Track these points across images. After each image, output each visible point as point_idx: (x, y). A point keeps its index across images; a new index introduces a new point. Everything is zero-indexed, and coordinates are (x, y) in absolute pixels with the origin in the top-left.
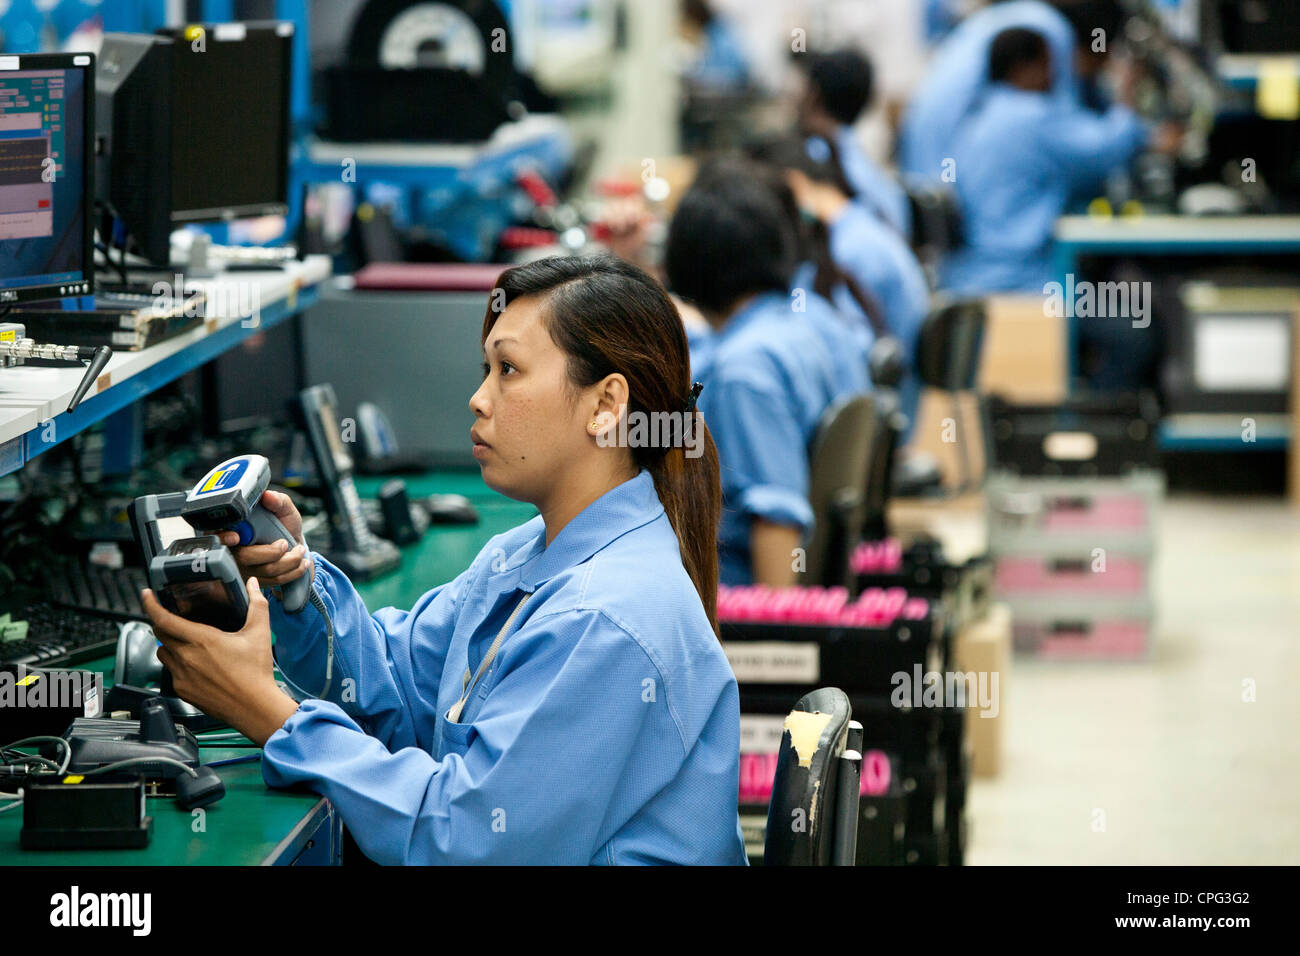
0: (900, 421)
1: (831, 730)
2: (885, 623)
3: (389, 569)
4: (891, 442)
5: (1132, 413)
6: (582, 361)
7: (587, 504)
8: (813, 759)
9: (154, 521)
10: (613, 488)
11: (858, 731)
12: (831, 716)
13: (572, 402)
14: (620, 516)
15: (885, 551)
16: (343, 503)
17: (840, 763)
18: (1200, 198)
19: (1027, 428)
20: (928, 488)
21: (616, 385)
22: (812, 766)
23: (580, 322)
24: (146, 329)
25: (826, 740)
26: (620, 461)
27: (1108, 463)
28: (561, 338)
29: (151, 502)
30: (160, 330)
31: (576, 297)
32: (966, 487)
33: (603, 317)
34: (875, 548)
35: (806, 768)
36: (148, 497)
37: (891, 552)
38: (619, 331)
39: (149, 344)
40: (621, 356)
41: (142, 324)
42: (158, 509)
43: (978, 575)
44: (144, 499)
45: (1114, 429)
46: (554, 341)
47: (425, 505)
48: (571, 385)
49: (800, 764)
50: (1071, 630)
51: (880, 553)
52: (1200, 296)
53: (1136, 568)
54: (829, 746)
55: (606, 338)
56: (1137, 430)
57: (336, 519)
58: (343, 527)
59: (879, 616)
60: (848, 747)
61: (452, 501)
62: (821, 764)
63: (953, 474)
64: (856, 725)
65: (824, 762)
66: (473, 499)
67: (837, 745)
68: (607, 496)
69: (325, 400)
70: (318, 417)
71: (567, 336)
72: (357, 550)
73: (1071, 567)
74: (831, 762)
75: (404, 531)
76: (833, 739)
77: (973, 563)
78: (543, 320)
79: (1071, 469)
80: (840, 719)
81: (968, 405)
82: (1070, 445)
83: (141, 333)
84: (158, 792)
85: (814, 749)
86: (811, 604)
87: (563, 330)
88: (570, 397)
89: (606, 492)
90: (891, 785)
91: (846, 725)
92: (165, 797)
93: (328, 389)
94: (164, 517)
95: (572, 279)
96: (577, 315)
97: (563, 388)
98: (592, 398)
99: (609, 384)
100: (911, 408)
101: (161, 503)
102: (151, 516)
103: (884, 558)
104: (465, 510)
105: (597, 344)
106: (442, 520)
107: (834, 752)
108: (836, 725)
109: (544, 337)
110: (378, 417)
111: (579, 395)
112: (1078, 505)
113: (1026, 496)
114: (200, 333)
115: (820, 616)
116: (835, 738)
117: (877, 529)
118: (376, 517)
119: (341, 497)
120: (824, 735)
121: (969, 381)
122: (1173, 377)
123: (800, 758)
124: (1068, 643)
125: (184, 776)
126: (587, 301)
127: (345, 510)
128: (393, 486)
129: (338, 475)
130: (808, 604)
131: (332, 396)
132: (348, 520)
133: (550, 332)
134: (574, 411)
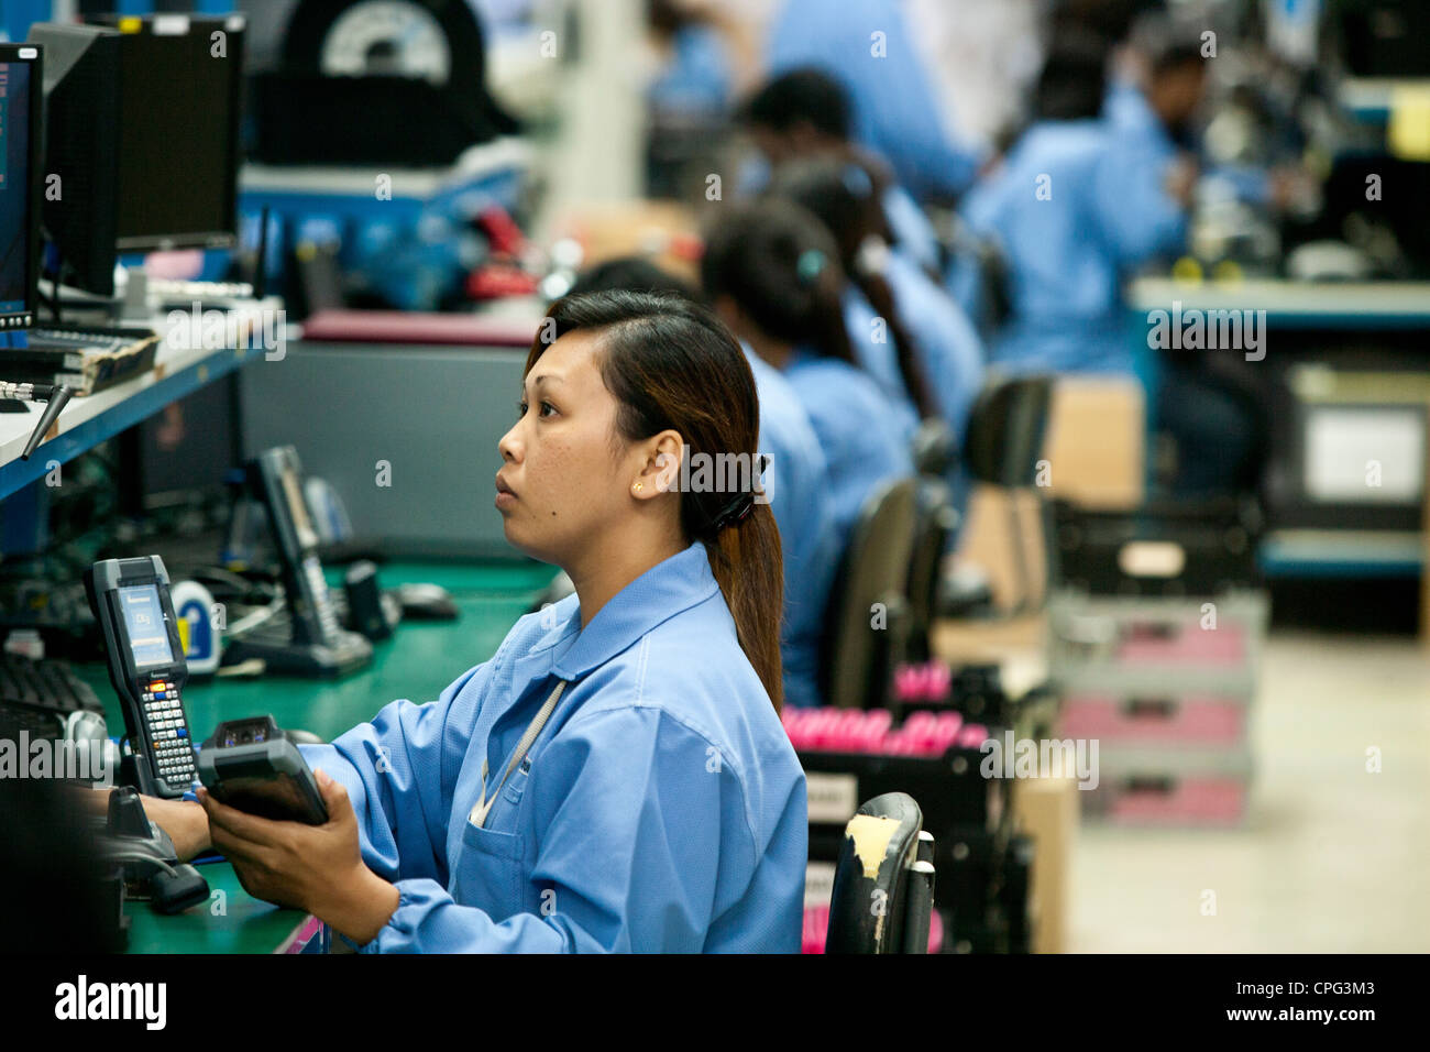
0: (949, 518)
1: (900, 838)
2: (938, 752)
3: (361, 666)
4: (937, 544)
5: (1226, 521)
6: (635, 411)
7: (632, 577)
8: (880, 869)
9: (115, 590)
10: (660, 562)
11: (928, 842)
12: (900, 822)
13: (618, 457)
14: (670, 593)
15: (929, 676)
16: (308, 586)
17: (909, 877)
18: (1314, 259)
19: (1099, 537)
20: (977, 607)
21: (670, 443)
22: (878, 877)
23: (639, 366)
24: (94, 371)
25: (895, 848)
26: (668, 531)
27: (1198, 581)
28: (613, 381)
29: (113, 568)
30: (110, 373)
31: (638, 337)
32: (1023, 609)
33: (664, 363)
34: (919, 670)
35: (872, 880)
36: (108, 561)
37: (938, 678)
38: (680, 382)
39: (96, 389)
40: (681, 412)
41: (91, 365)
42: (120, 576)
43: (1041, 710)
44: (104, 564)
45: (1207, 540)
46: (604, 383)
47: (396, 597)
48: (619, 438)
49: (866, 875)
50: (1150, 788)
51: (924, 678)
52: (1313, 382)
53: (1233, 712)
54: (898, 855)
55: (664, 387)
56: (1236, 542)
57: (299, 605)
58: (307, 615)
59: (929, 744)
60: (918, 859)
61: (426, 592)
62: (889, 875)
63: (1008, 592)
64: (926, 836)
65: (893, 873)
66: (453, 592)
67: (907, 854)
68: (656, 569)
69: (288, 464)
70: (280, 483)
71: (622, 382)
72: (323, 643)
73: (1149, 710)
74: (900, 874)
75: (374, 625)
76: (902, 848)
77: (1034, 695)
78: (596, 358)
79: (1153, 587)
80: (910, 826)
81: (1027, 507)
82: (1153, 558)
83: (89, 375)
84: (129, 894)
85: (881, 857)
86: (848, 729)
87: (618, 373)
88: (616, 450)
89: (652, 566)
90: (943, 945)
91: (916, 836)
92: (138, 900)
93: (291, 451)
94: (126, 586)
95: (636, 318)
96: (636, 357)
97: (609, 440)
98: (640, 455)
99: (662, 442)
100: (961, 504)
101: (123, 568)
102: (113, 585)
103: (929, 682)
104: (441, 603)
105: (654, 394)
106: (416, 614)
107: (903, 863)
108: (905, 832)
109: (595, 380)
110: (329, 495)
111: (626, 451)
112: (1160, 634)
113: (1096, 620)
114: (148, 380)
115: (858, 744)
116: (904, 846)
117: (921, 651)
118: (341, 607)
119: (306, 579)
120: (892, 842)
121: (1028, 477)
122: (1277, 483)
123: (865, 868)
124: (1146, 803)
125: (162, 876)
126: (649, 343)
127: (310, 594)
128: (361, 572)
129: (302, 553)
130: (843, 729)
131: (295, 459)
132: (313, 606)
133: (603, 374)
134: (618, 467)
